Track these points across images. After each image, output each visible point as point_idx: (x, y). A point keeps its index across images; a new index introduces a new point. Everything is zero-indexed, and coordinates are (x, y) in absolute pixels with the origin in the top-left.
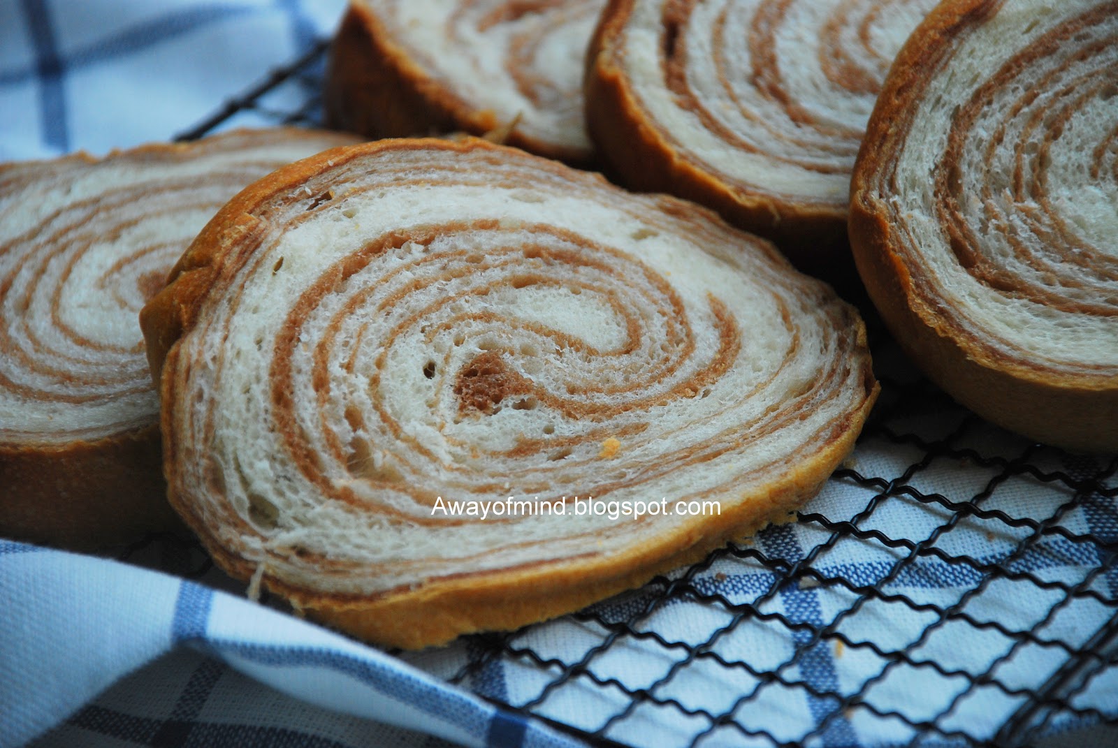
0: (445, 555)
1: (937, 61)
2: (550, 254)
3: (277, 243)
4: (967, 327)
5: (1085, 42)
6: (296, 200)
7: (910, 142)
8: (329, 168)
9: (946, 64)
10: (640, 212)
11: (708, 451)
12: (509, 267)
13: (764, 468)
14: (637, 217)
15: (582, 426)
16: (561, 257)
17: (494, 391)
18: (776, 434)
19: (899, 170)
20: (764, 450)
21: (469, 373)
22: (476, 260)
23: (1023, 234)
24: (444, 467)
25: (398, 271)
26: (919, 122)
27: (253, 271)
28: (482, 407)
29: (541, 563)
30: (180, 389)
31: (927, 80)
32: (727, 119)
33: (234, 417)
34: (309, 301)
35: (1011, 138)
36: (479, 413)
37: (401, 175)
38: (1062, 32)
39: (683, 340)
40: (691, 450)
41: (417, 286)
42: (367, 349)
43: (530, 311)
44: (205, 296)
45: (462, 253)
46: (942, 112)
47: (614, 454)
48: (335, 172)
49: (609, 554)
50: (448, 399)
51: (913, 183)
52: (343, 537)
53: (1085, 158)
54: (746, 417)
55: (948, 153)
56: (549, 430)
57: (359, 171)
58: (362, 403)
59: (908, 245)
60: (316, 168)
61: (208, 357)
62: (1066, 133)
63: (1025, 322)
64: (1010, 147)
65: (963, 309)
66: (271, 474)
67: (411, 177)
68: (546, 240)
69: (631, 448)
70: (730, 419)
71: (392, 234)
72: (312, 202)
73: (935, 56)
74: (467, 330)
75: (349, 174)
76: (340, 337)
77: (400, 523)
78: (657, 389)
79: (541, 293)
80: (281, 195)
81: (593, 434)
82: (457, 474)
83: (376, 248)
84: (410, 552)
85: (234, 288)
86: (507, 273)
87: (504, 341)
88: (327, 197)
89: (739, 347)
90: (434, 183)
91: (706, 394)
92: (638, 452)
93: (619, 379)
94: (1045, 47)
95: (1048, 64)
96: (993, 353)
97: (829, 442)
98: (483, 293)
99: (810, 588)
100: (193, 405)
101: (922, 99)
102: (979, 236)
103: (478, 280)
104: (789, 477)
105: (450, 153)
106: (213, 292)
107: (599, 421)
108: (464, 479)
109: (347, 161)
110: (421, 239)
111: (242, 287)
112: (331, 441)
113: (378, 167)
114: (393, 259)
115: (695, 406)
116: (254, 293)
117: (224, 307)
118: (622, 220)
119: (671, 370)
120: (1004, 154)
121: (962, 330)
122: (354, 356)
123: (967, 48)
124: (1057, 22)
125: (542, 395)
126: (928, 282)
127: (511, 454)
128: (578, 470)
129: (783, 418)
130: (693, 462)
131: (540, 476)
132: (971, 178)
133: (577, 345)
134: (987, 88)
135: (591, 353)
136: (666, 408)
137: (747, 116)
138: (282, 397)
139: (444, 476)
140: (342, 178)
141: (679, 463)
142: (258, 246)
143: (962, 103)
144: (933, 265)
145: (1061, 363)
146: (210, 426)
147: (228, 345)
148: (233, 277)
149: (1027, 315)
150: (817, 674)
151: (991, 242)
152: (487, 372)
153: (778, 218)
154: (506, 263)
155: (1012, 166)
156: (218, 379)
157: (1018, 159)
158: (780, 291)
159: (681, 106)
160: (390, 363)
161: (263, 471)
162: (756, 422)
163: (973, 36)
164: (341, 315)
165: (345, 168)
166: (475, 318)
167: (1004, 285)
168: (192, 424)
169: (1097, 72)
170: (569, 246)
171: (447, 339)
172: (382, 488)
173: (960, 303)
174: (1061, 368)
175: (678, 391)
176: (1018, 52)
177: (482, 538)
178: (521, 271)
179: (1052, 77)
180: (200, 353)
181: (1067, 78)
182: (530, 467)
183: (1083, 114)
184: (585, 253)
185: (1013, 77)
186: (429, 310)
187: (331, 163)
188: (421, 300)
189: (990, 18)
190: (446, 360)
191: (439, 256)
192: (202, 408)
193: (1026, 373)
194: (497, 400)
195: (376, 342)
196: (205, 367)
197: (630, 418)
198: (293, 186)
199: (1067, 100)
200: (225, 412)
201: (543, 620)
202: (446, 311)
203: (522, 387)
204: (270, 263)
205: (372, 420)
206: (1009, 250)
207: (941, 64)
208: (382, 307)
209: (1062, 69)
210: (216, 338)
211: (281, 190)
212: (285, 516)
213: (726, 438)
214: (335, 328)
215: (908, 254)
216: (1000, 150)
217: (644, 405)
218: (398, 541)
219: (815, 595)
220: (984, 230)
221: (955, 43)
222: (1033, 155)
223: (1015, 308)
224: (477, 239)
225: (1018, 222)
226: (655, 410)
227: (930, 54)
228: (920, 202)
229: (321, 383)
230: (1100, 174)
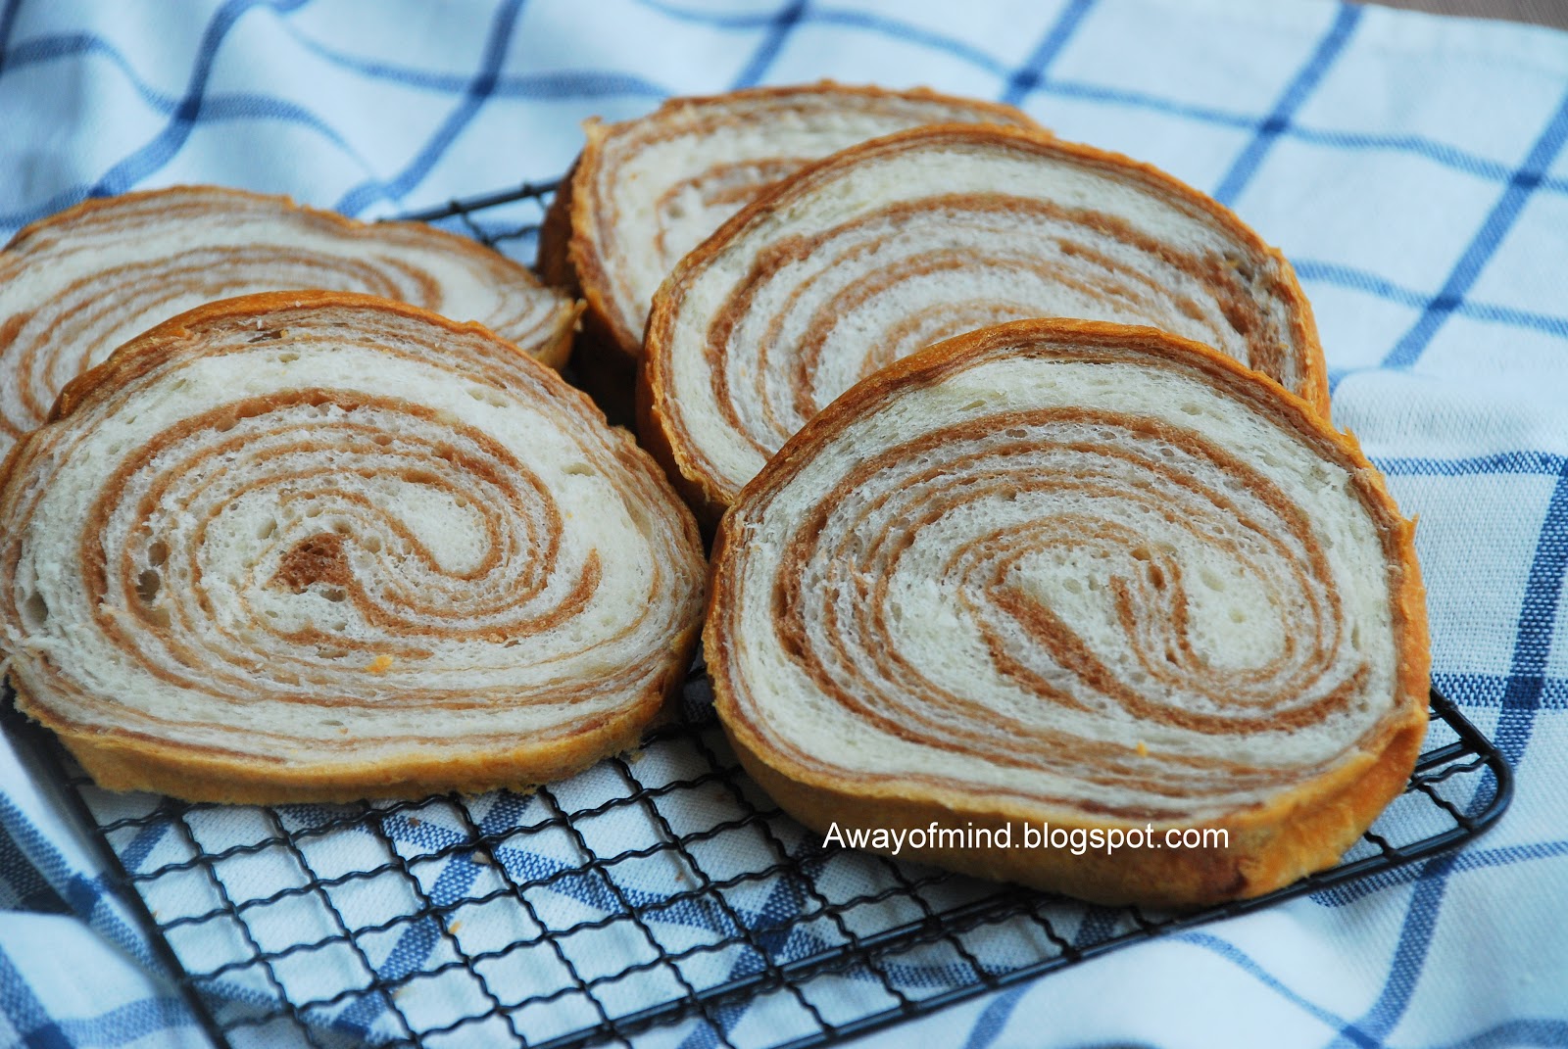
0: (152, 713)
1: (866, 408)
2: (461, 459)
3: (186, 365)
4: (733, 673)
5: (1015, 439)
6: (244, 329)
7: (802, 477)
8: (295, 308)
9: (873, 413)
10: (591, 447)
11: (465, 700)
12: (410, 459)
13: (497, 737)
14: (586, 451)
15: (374, 634)
16: (472, 465)
17: (311, 572)
18: (537, 707)
19: (775, 500)
20: (513, 720)
21: (306, 547)
22: (384, 441)
23: (844, 604)
24: (217, 627)
25: (297, 428)
26: (820, 460)
27: (149, 384)
28: (293, 583)
29: (222, 751)
30: (19, 470)
31: (847, 423)
32: (738, 383)
33: (51, 514)
34: (187, 429)
35: (892, 507)
36: (287, 588)
37: (370, 336)
38: (997, 423)
39: (530, 584)
40: (451, 694)
41: (308, 448)
42: (213, 493)
43: (404, 508)
44: (90, 392)
45: (375, 430)
46: (847, 458)
47: (379, 671)
48: (300, 314)
49: (291, 765)
50: (272, 563)
51: (781, 518)
52: (81, 660)
53: (946, 552)
54: (526, 681)
55: (827, 501)
56: (341, 628)
57: (325, 320)
58: (176, 541)
59: (738, 574)
60: (281, 305)
61: (57, 451)
62: (942, 521)
63: (786, 688)
64: (886, 515)
65: (742, 656)
66: (57, 578)
67: (380, 341)
68: (467, 446)
69: (398, 671)
70: (508, 679)
71: (316, 390)
72: (258, 335)
73: (867, 402)
74: (329, 505)
75: (314, 320)
76: (194, 472)
77: (137, 667)
78: (472, 623)
79: (429, 493)
80: (233, 320)
81: (379, 647)
82: (224, 638)
83: (291, 400)
84: (128, 697)
85: (120, 394)
86: (404, 465)
87: (356, 527)
88: (277, 335)
89: (581, 611)
90: (401, 354)
91: (511, 644)
92: (403, 677)
93: (440, 601)
94: (975, 431)
95: (969, 448)
96: (735, 706)
97: (572, 734)
98: (368, 475)
99: (479, 864)
100: (24, 489)
101: (834, 440)
102: (804, 590)
103: (371, 462)
104: (508, 754)
105: (439, 329)
106: (98, 392)
107: (394, 635)
108: (227, 646)
109: (318, 307)
110: (345, 404)
111: (129, 395)
112: (127, 566)
113: (351, 322)
114: (302, 415)
115: (493, 651)
116: (138, 406)
117: (104, 407)
118: (568, 450)
119: (497, 610)
120: (877, 520)
121: (726, 674)
122: (196, 495)
123: (899, 405)
124: (1000, 410)
125: (357, 591)
126: (731, 618)
127: (289, 637)
128: (336, 675)
129: (557, 694)
130: (441, 705)
131: (298, 668)
132: (834, 531)
133: (424, 555)
134: (899, 451)
135: (435, 567)
136: (462, 645)
137: (759, 389)
138: (103, 510)
139: (212, 636)
140: (303, 322)
141: (429, 702)
142: (164, 362)
143: (867, 457)
144: (747, 602)
145: (783, 741)
146: (30, 513)
147: (81, 446)
148: (125, 383)
149: (792, 683)
150: (413, 947)
151: (812, 600)
152: (320, 552)
153: (708, 499)
154: (407, 455)
155: (876, 534)
156: (56, 474)
157: (886, 529)
158: (667, 570)
159: (707, 355)
160: (227, 512)
161: (51, 573)
162: (533, 688)
163: (911, 396)
164: (208, 452)
165: (313, 313)
166: (344, 496)
167: (796, 647)
168: (15, 505)
169: (1007, 473)
170: (488, 458)
171: (301, 507)
172: (144, 628)
173: (744, 648)
174: (780, 746)
175: (485, 633)
176: (944, 427)
177: (197, 708)
178: (420, 466)
179: (965, 462)
180: (53, 444)
181: (978, 467)
182: (296, 656)
183: (970, 508)
184: (503, 470)
185: (929, 448)
186: (301, 475)
187: (298, 304)
188: (300, 462)
189: (933, 385)
190: (288, 529)
191: (349, 426)
192: (30, 494)
193: (748, 738)
194: (310, 580)
195: (226, 488)
196: (51, 457)
197: (423, 642)
198: (249, 314)
199: (962, 489)
200: (46, 506)
201: (226, 802)
202: (318, 480)
203: (344, 577)
204: (170, 381)
205: (179, 561)
206: (821, 613)
207: (868, 413)
208: (256, 456)
209: (979, 458)
210: (76, 434)
211: (233, 315)
212: (53, 621)
213: (491, 695)
214: (192, 463)
215: (732, 585)
216: (874, 516)
217: (442, 634)
218: (123, 682)
219: (478, 872)
220: (810, 588)
221: (892, 396)
222: (901, 531)
223: (789, 672)
224: (399, 422)
225: (844, 592)
226: (451, 643)
227: (862, 400)
228: (776, 538)
229: (147, 509)
230: (950, 573)
